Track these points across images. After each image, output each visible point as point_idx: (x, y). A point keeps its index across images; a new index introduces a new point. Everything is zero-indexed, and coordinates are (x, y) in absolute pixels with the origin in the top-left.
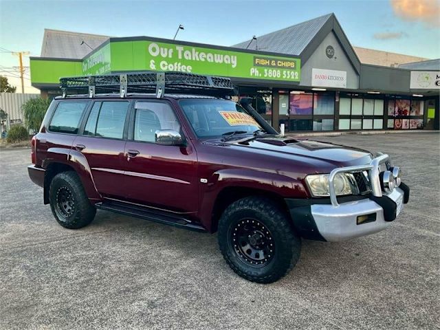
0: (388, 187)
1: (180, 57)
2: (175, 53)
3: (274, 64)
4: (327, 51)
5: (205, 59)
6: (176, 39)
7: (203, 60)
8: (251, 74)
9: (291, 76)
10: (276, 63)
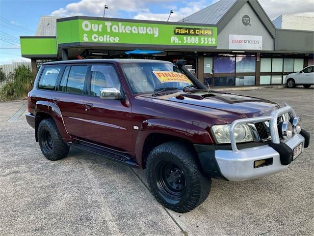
0: (286, 135)
1: (109, 30)
2: (105, 28)
3: (193, 33)
4: (243, 20)
5: (131, 31)
6: (105, 17)
7: (129, 32)
8: (172, 42)
9: (208, 42)
10: (194, 31)
